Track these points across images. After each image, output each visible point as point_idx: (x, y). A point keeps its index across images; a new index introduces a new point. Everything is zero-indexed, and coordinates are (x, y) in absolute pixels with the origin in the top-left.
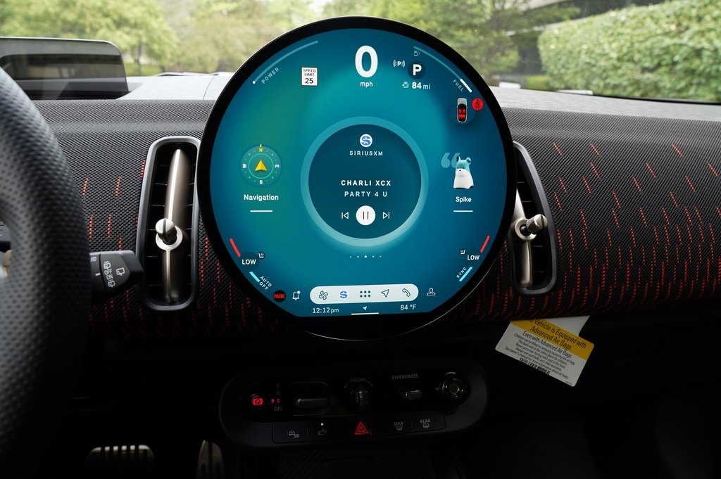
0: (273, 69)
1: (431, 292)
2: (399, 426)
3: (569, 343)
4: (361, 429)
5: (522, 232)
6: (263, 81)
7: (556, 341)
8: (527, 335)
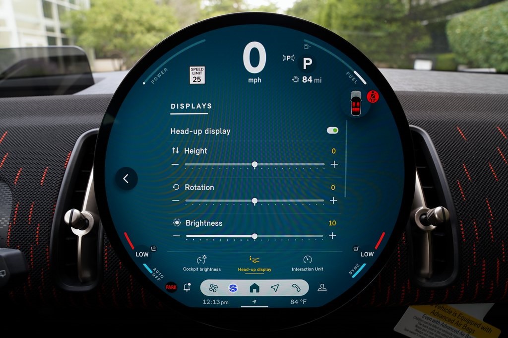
0: (162, 69)
1: (322, 288)
3: (472, 327)
5: (423, 221)
6: (153, 82)
7: (458, 324)
8: (428, 318)
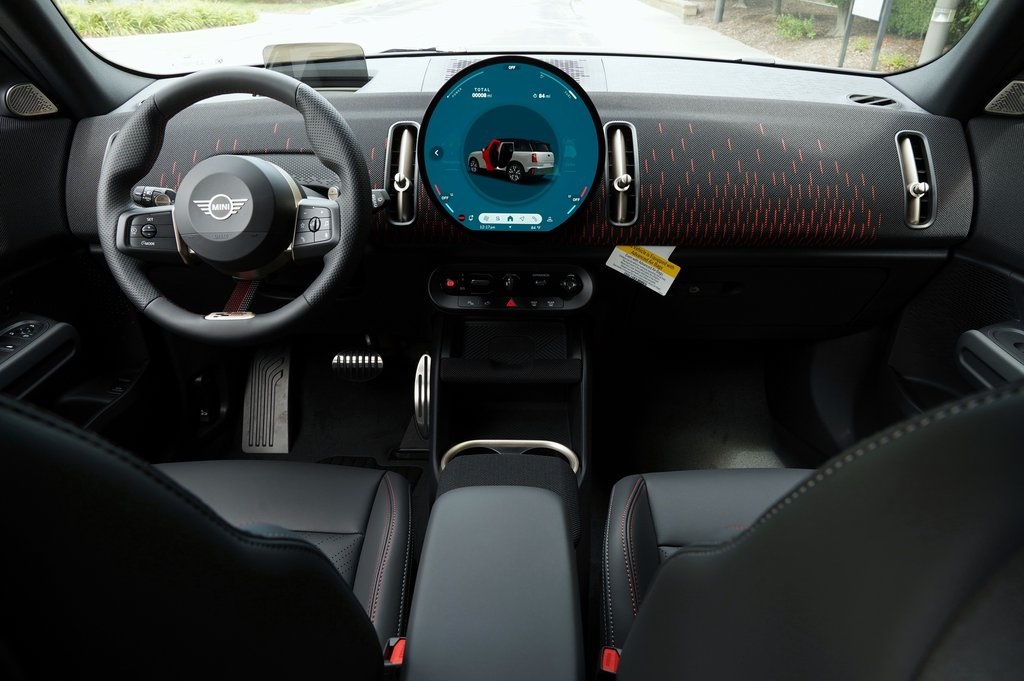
0: (458, 88)
1: (550, 220)
2: (534, 304)
3: (660, 264)
4: (511, 303)
5: (619, 186)
6: (453, 96)
7: (651, 262)
8: (629, 256)
